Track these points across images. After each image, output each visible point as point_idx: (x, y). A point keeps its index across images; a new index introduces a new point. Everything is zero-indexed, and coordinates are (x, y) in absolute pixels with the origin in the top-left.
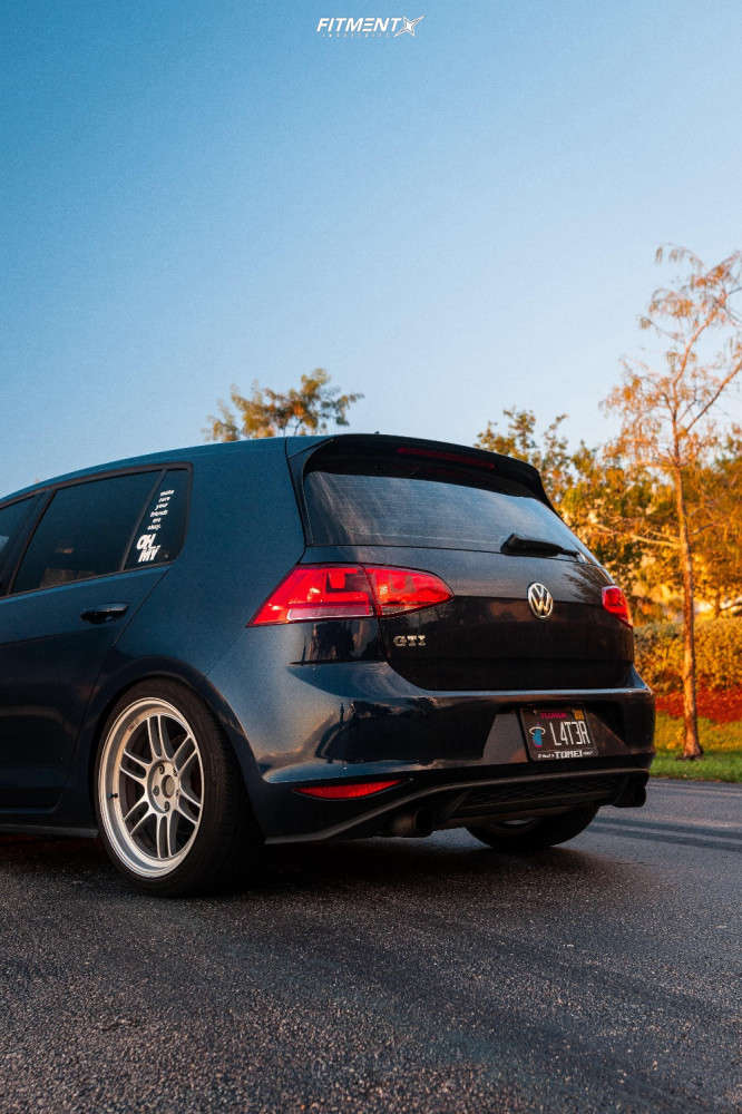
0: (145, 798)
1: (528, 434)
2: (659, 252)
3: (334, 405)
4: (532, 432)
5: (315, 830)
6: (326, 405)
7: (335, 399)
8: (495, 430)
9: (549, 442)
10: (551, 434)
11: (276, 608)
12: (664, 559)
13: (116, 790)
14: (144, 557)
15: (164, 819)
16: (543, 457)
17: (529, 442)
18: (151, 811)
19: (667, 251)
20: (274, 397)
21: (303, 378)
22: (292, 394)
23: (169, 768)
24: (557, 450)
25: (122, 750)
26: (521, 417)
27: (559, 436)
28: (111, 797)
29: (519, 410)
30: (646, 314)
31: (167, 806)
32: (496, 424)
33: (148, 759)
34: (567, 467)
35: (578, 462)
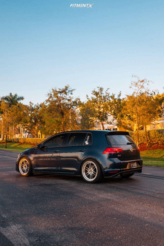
0: (88, 172)
1: (102, 91)
2: (132, 76)
3: (70, 91)
4: (103, 91)
5: (109, 176)
6: (69, 91)
7: (71, 90)
8: (95, 90)
9: (106, 93)
10: (106, 92)
11: (105, 152)
12: (128, 116)
13: (84, 171)
14: (86, 144)
15: (91, 175)
16: (105, 96)
17: (102, 93)
18: (89, 174)
19: (134, 76)
20: (60, 89)
21: (65, 86)
22: (63, 89)
23: (91, 169)
24: (108, 95)
25: (85, 166)
26: (101, 88)
27: (108, 92)
28: (83, 172)
29: (100, 87)
30: (131, 86)
31: (91, 173)
32: (95, 89)
33: (89, 168)
34: (110, 98)
35: (112, 97)
